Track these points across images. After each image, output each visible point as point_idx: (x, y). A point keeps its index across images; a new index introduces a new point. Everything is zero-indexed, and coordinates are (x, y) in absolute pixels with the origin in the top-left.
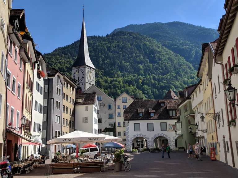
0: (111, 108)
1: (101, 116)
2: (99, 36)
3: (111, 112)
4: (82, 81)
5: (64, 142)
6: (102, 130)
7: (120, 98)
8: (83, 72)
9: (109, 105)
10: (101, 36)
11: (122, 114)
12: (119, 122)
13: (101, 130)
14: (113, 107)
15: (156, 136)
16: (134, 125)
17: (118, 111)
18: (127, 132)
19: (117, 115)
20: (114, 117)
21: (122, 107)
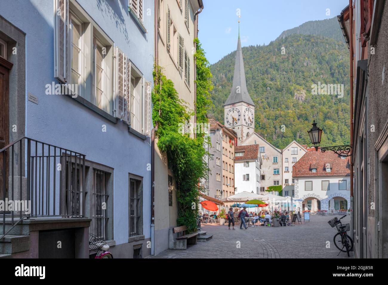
0: (276, 161)
1: (264, 172)
2: (258, 45)
3: (276, 166)
4: (238, 124)
5: (234, 200)
6: (266, 189)
7: (288, 149)
8: (239, 111)
9: (274, 158)
10: (262, 45)
11: (291, 169)
12: (287, 178)
13: (264, 188)
14: (279, 160)
15: (332, 196)
16: (305, 182)
17: (285, 165)
18: (296, 191)
19: (284, 170)
20: (280, 172)
21: (291, 160)
